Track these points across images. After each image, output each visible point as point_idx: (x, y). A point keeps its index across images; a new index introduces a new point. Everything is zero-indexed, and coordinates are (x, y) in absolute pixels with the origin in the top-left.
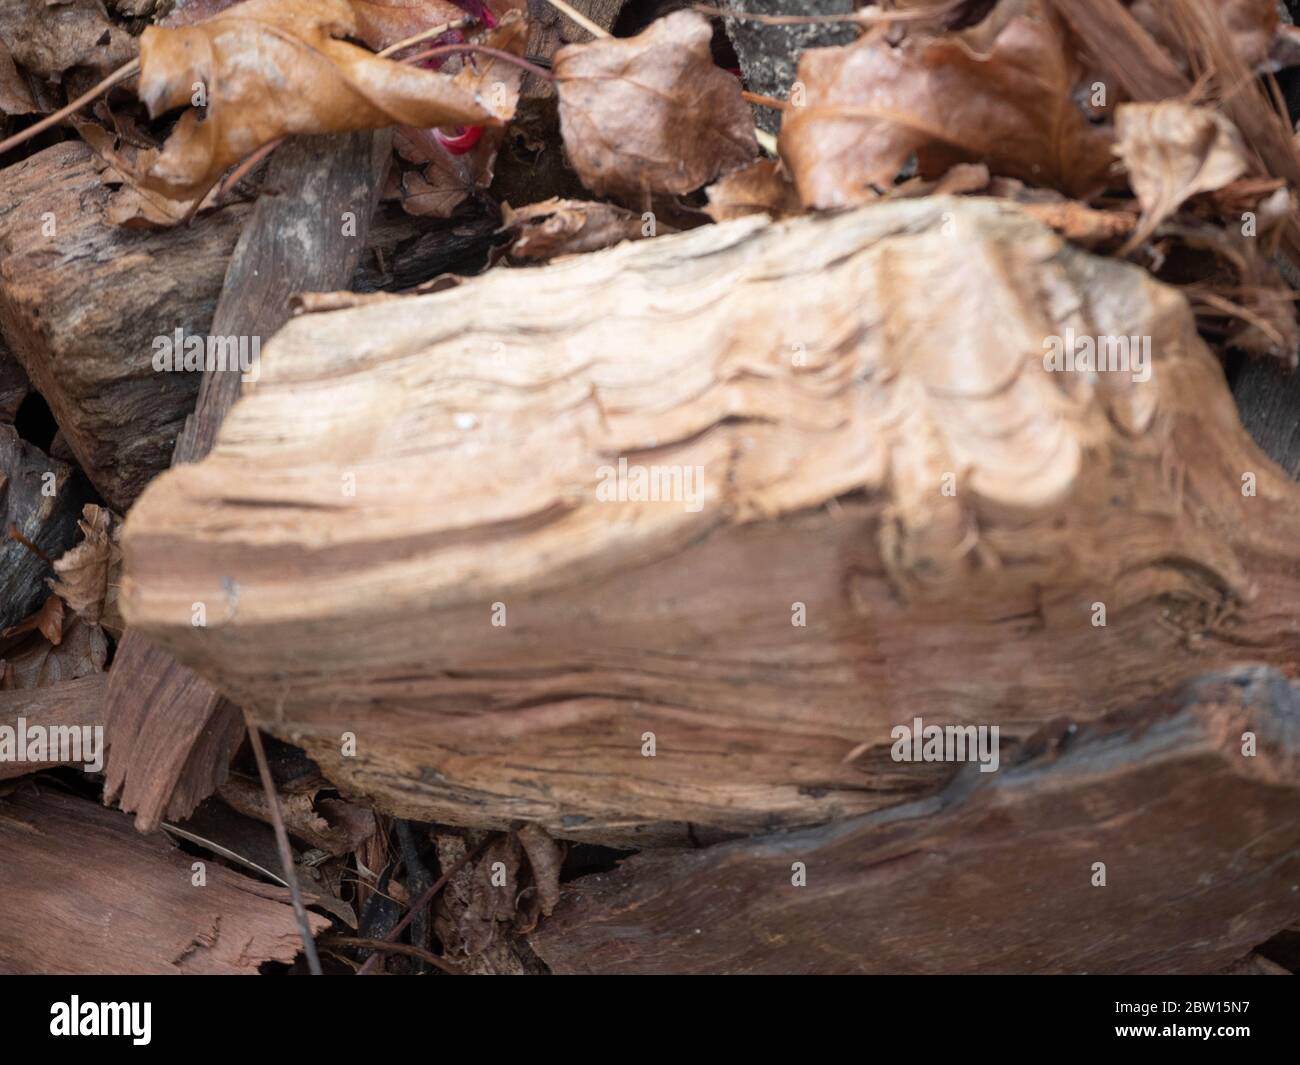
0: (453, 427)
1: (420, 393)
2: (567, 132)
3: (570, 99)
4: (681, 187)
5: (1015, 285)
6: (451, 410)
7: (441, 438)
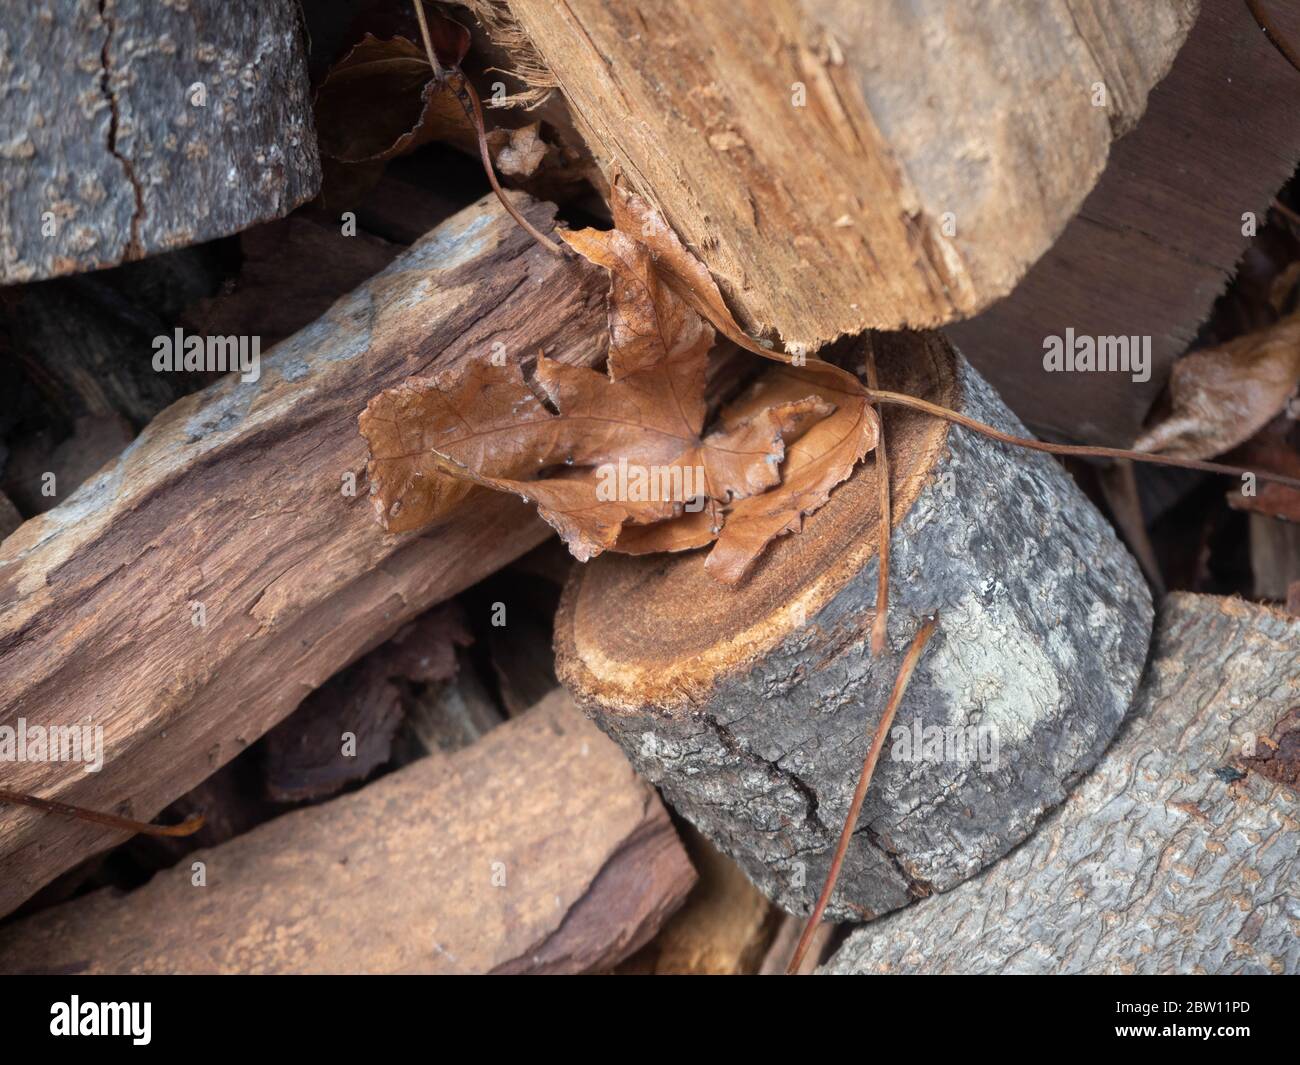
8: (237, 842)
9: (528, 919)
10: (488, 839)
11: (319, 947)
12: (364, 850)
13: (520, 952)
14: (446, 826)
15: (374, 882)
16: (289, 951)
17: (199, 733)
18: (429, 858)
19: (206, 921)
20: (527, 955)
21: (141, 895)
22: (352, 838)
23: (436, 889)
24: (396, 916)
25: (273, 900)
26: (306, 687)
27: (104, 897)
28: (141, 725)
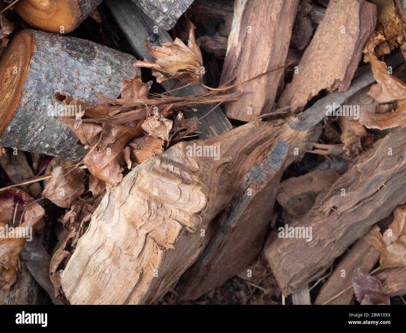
0: (107, 274)
1: (95, 274)
2: (58, 205)
3: (53, 199)
4: (82, 191)
5: (163, 175)
6: (103, 272)
7: (108, 278)
8: (301, 61)
9: (354, 33)
10: (338, 27)
11: (326, 64)
12: (321, 45)
13: (357, 39)
14: (330, 30)
15: (326, 48)
16: (322, 68)
17: (280, 45)
18: (332, 38)
19: (306, 75)
20: (358, 38)
21: (293, 80)
22: (318, 45)
23: (336, 41)
24: (334, 50)
25: (313, 64)
26: (290, 26)
27: (288, 85)
28: (270, 50)
